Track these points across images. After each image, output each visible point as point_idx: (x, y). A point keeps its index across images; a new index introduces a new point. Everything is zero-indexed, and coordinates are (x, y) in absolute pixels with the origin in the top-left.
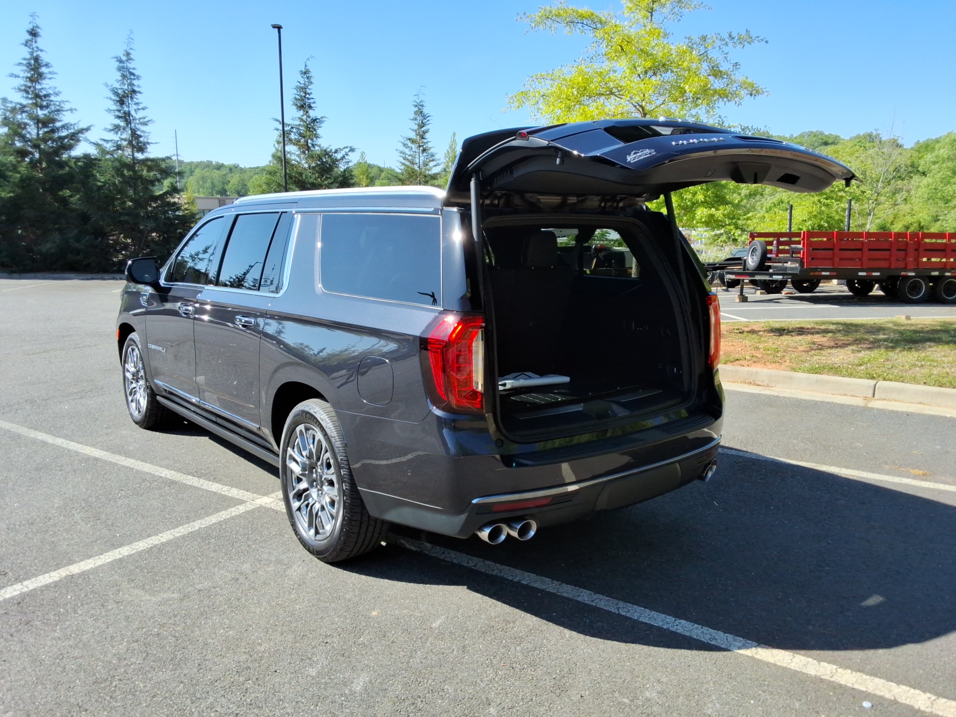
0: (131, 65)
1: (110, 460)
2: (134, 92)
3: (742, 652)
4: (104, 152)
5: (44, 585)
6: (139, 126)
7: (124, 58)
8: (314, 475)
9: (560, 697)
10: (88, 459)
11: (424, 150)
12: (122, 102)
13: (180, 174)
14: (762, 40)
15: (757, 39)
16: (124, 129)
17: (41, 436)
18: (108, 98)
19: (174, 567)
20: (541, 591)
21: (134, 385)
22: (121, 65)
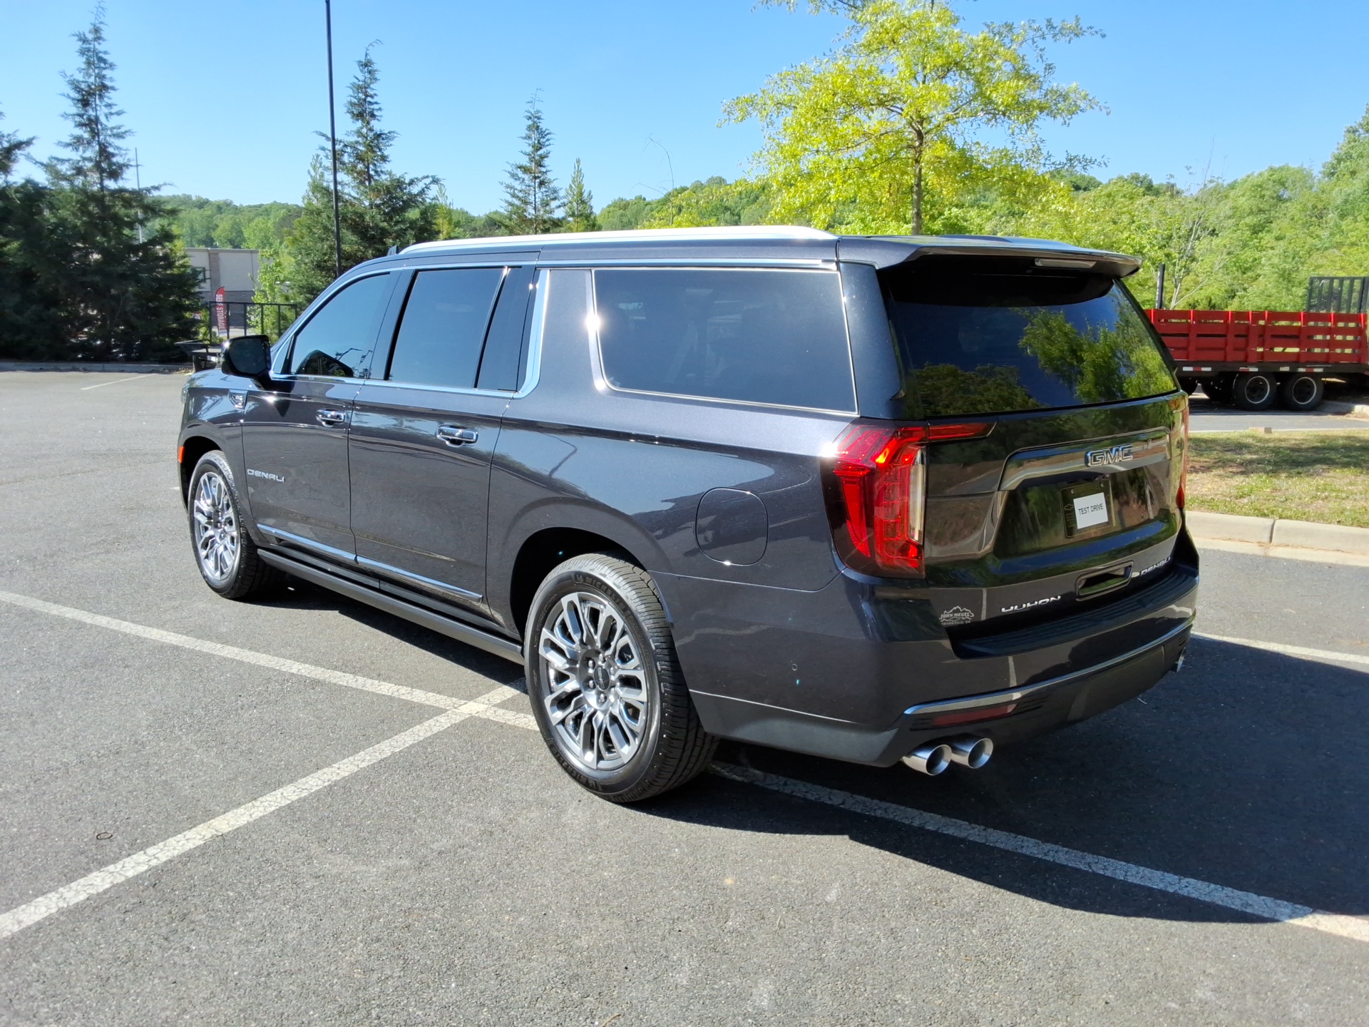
0: (100, 47)
1: (198, 648)
2: (104, 87)
3: (1297, 922)
4: (58, 175)
5: (184, 854)
6: (111, 140)
7: (90, 36)
8: (591, 671)
9: (1075, 1004)
10: (162, 648)
11: (542, 183)
12: (85, 103)
13: (173, 212)
14: (1097, 32)
15: (1090, 31)
16: (89, 143)
17: (70, 613)
18: (64, 95)
19: (382, 816)
20: (963, 840)
21: (210, 532)
22: (85, 46)
